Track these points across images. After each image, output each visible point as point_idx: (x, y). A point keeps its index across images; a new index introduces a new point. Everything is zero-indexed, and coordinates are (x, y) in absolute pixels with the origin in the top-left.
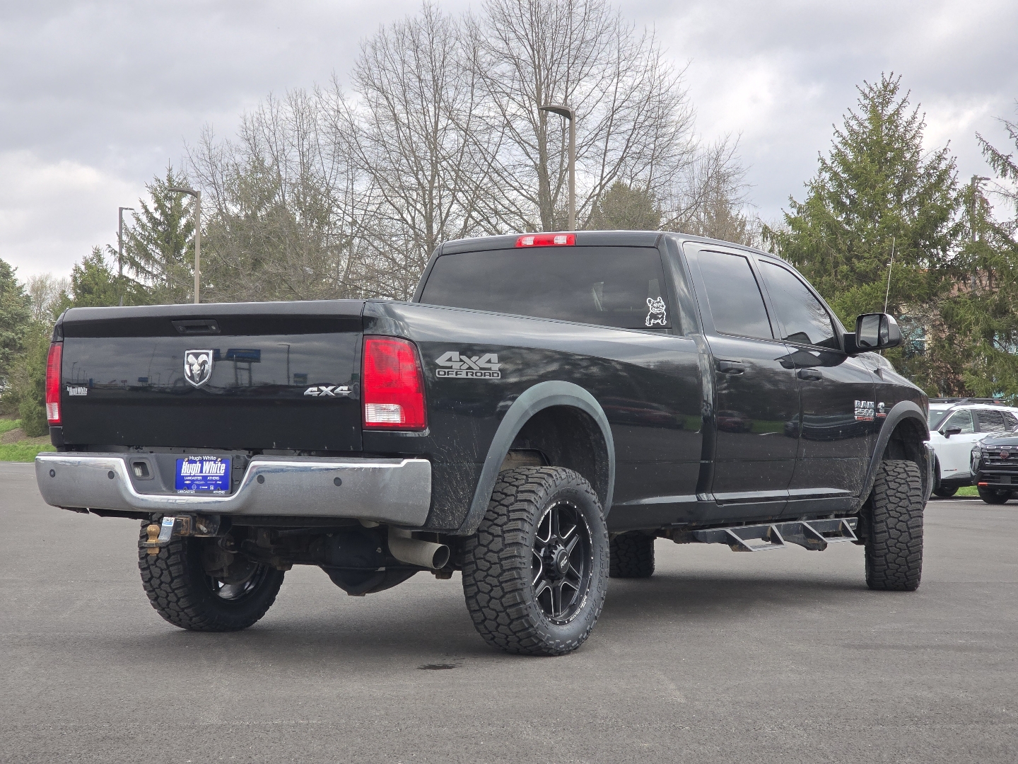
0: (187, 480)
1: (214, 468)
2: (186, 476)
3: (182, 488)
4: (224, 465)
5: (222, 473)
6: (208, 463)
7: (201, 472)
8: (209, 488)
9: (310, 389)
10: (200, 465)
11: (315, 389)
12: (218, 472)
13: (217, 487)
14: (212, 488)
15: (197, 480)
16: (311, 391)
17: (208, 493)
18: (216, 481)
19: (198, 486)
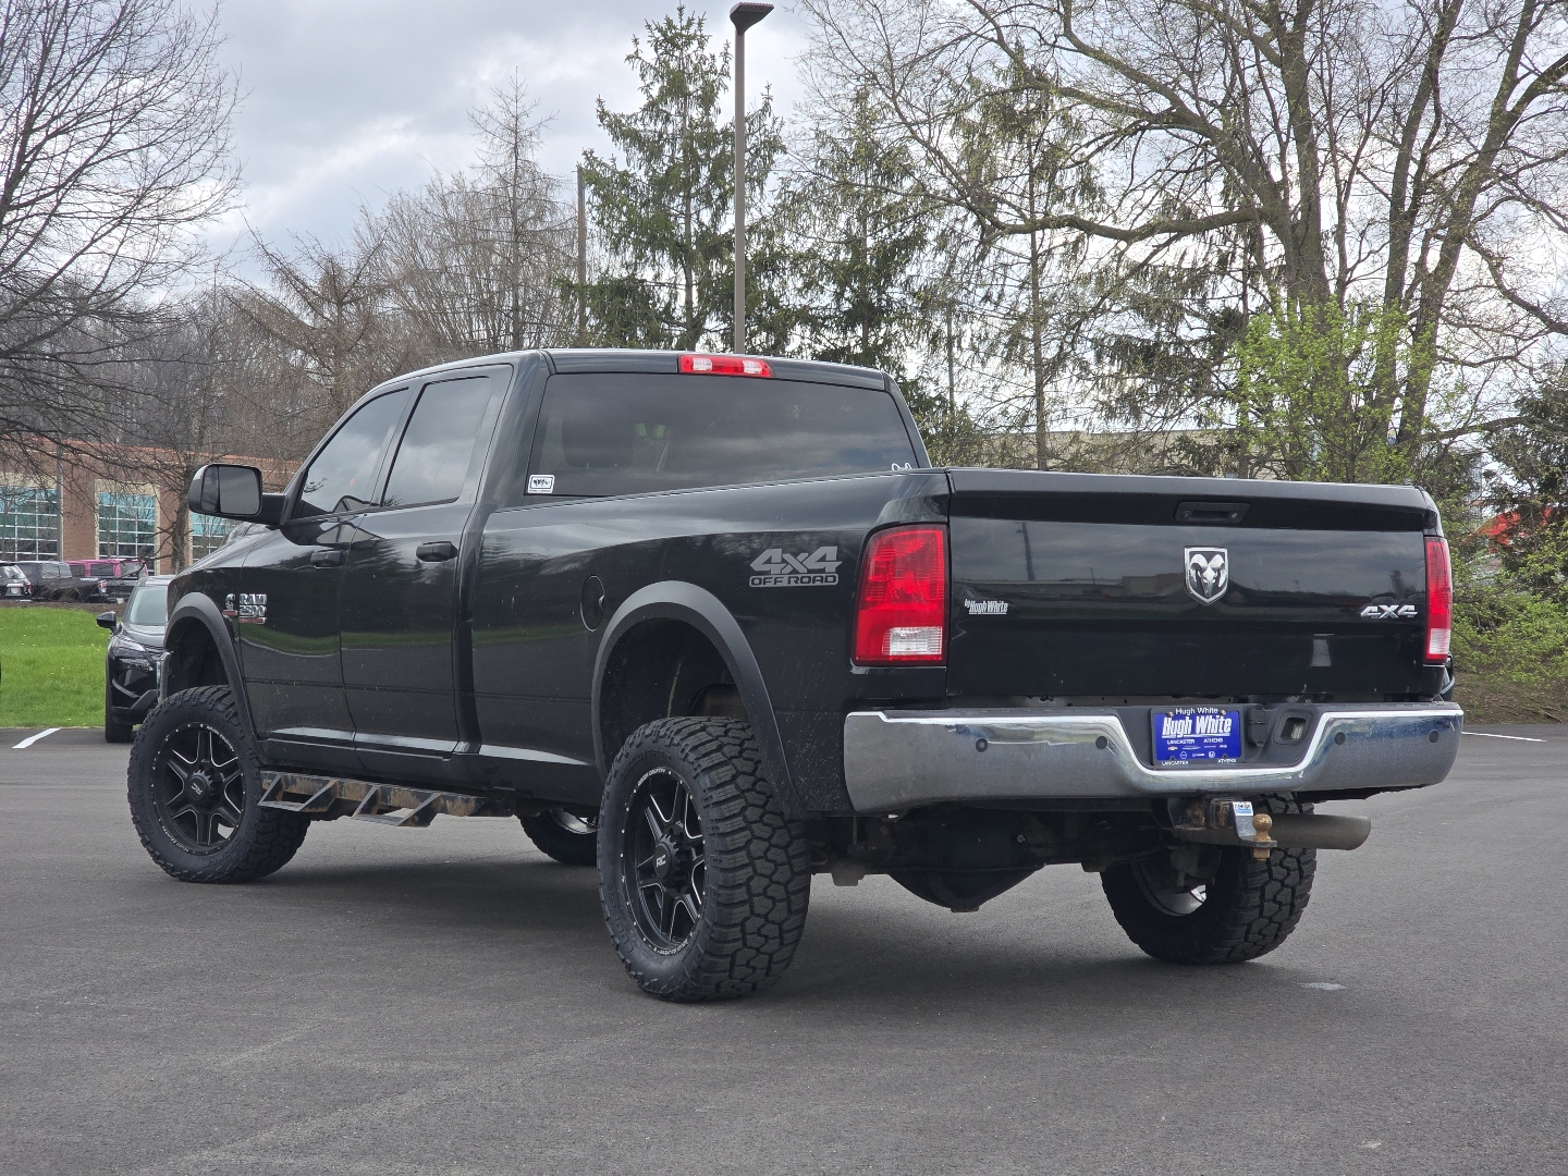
0: (1172, 745)
1: (1215, 724)
2: (1170, 739)
3: (1168, 759)
4: (1230, 720)
5: (1227, 730)
6: (1203, 717)
7: (1193, 731)
8: (1207, 756)
9: (1369, 609)
10: (1191, 721)
11: (1375, 609)
12: (1221, 730)
13: (1220, 753)
14: (1211, 755)
15: (1187, 745)
16: (1369, 610)
17: (1204, 763)
18: (1218, 744)
19: (1190, 753)
